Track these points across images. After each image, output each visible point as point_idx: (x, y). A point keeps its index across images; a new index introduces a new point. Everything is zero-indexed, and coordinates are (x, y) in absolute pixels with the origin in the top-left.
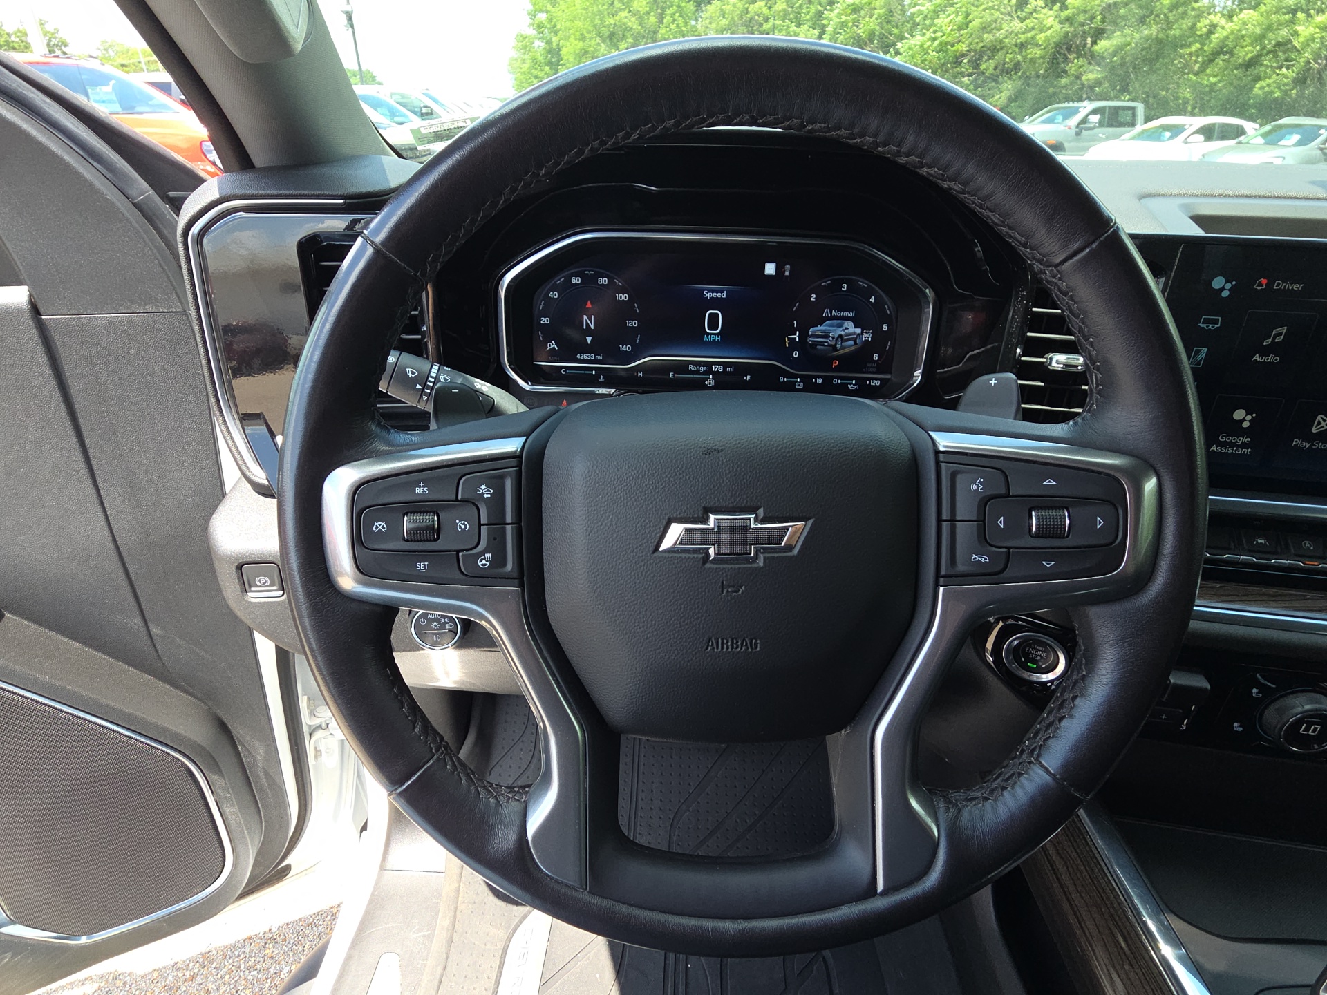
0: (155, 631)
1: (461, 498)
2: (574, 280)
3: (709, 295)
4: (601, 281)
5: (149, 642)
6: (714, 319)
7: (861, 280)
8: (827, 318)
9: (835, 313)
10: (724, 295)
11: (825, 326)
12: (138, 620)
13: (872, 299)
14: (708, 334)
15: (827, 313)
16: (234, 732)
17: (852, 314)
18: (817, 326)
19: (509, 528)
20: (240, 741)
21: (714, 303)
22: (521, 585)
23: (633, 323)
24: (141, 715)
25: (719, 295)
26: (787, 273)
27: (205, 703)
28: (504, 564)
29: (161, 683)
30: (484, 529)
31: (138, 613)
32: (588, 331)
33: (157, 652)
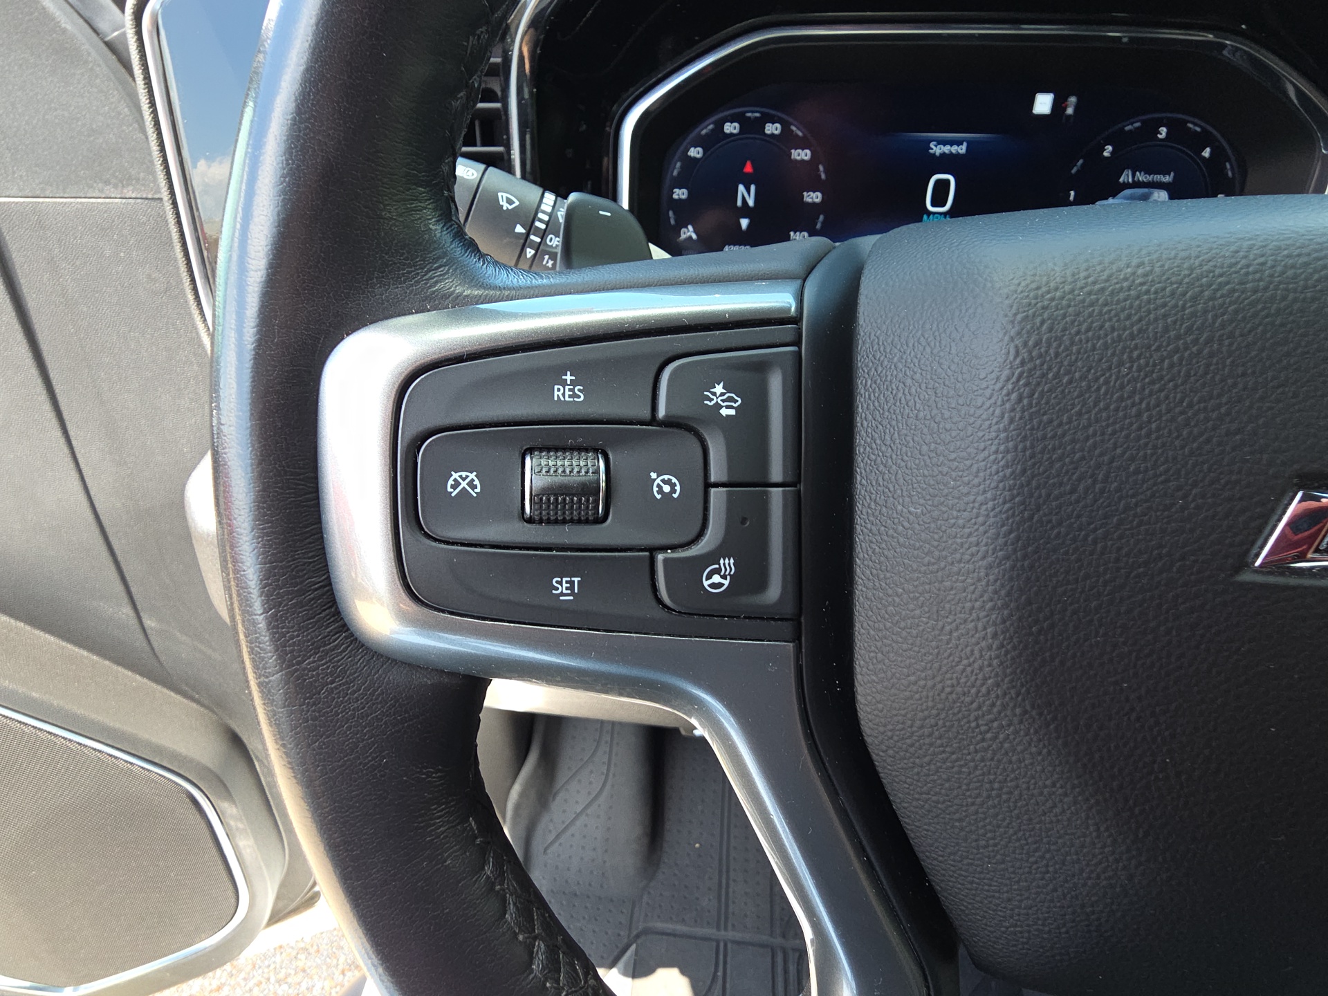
0: (149, 623)
1: (666, 416)
2: (731, 128)
3: (937, 150)
4: (772, 129)
5: (141, 637)
6: (942, 187)
7: (1191, 119)
8: (1127, 186)
9: (1141, 177)
10: (962, 149)
11: (1121, 198)
12: (127, 610)
13: (1206, 153)
14: (929, 213)
15: (1126, 177)
16: (249, 747)
17: (1167, 179)
18: (1107, 199)
19: (776, 494)
20: (257, 757)
21: (946, 163)
22: (797, 639)
23: (814, 197)
24: (128, 729)
25: (954, 149)
26: (1070, 111)
27: (213, 712)
28: (761, 584)
29: (159, 688)
30: (717, 496)
31: (126, 600)
32: (745, 211)
33: (152, 649)
